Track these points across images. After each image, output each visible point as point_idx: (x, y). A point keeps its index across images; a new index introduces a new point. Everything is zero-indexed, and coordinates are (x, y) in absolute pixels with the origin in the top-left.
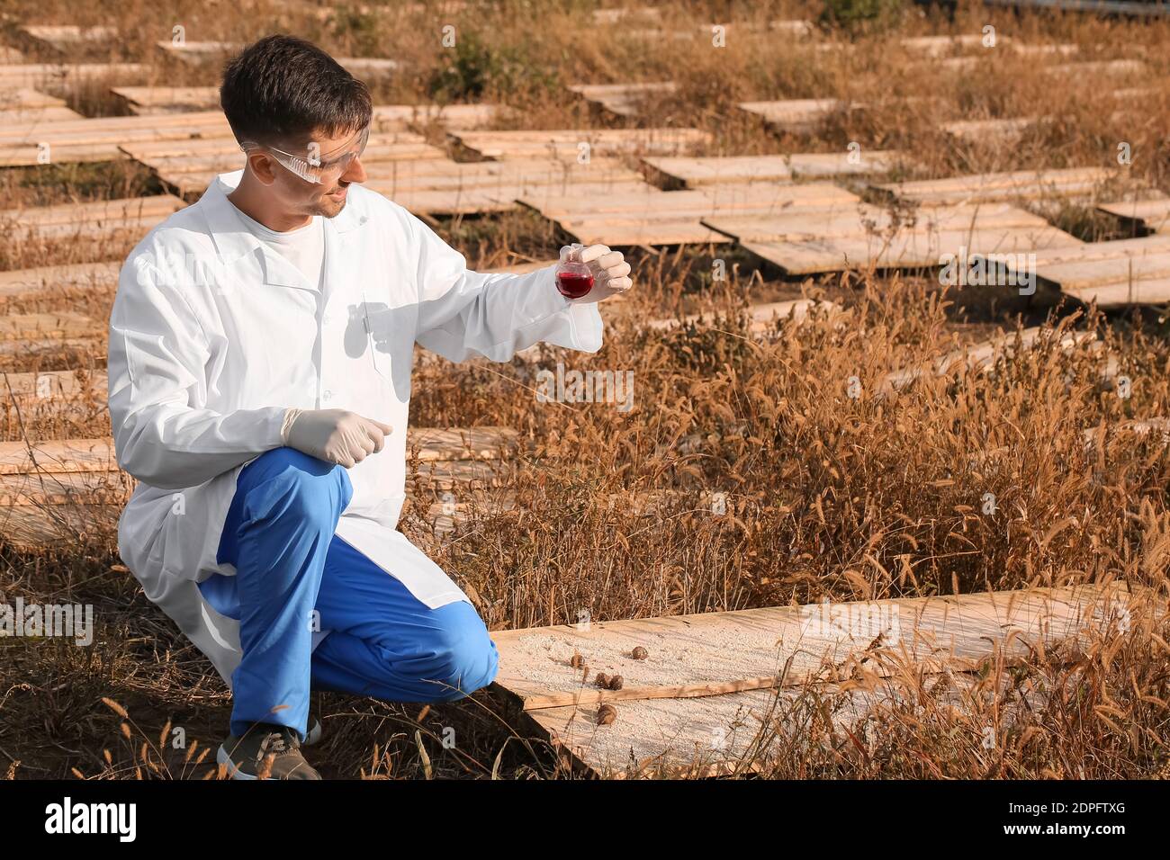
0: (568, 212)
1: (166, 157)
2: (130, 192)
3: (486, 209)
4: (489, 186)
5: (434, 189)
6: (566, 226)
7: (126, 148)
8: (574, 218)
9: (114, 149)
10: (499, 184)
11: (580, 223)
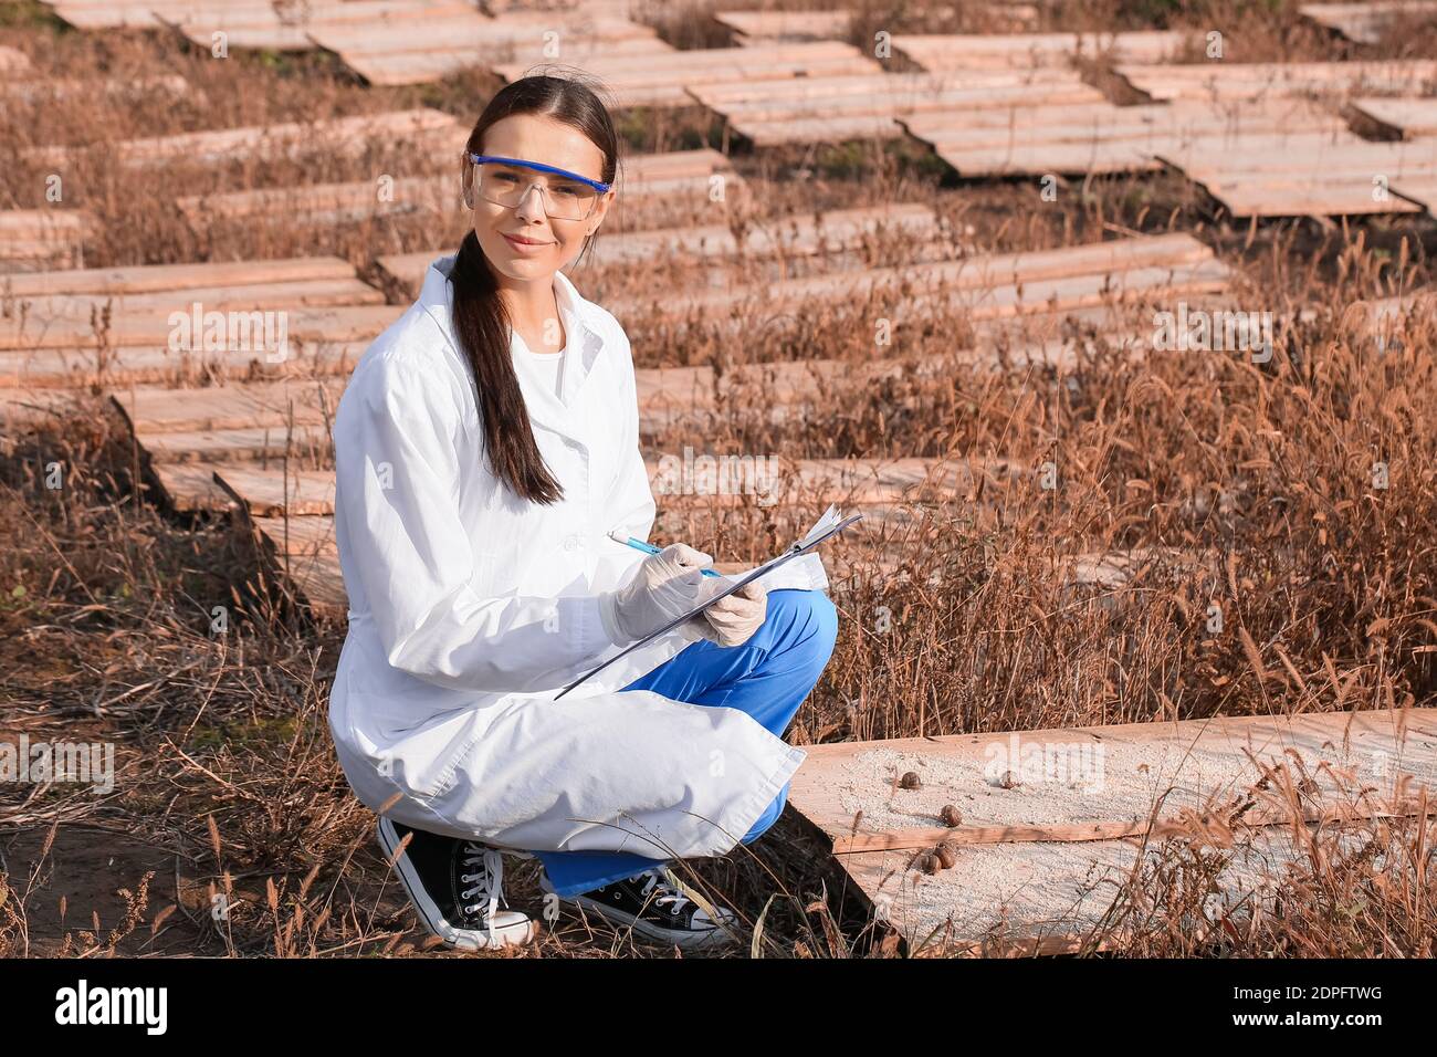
0: (1220, 171)
1: (743, 102)
2: (663, 147)
3: (1132, 168)
4: (1139, 137)
5: (1067, 141)
6: (1215, 190)
7: (696, 90)
8: (1226, 179)
9: (677, 91)
10: (1150, 135)
11: (1233, 187)
